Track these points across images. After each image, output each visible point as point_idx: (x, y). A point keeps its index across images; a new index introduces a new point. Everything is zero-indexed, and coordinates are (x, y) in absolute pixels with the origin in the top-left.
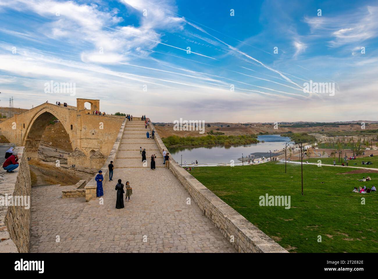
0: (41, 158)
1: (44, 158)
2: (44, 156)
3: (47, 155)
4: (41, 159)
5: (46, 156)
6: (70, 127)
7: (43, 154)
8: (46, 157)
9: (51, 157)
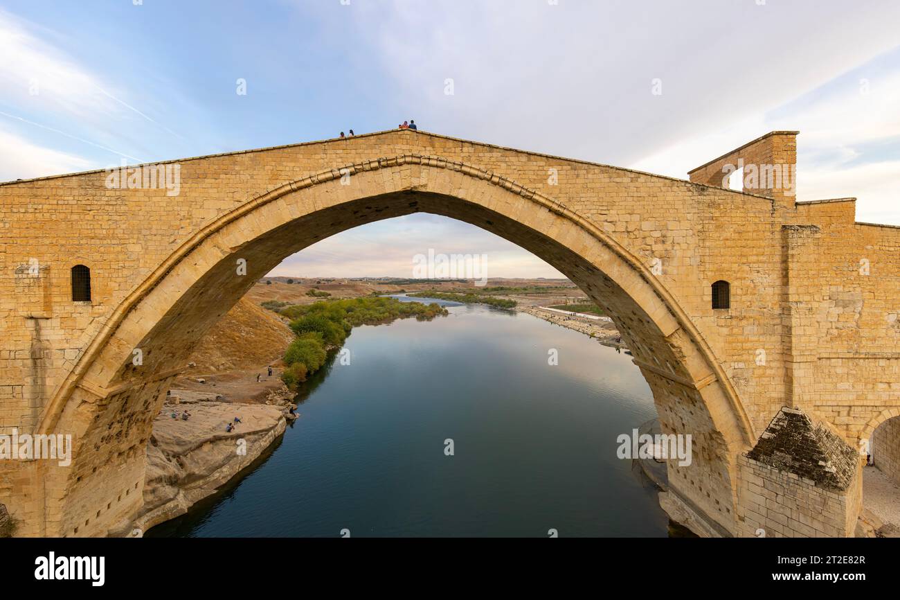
0: (158, 472)
1: (173, 468)
2: (163, 451)
3: (179, 443)
4: (159, 480)
5: (177, 449)
6: (709, 291)
7: (154, 442)
8: (176, 456)
9: (200, 446)
